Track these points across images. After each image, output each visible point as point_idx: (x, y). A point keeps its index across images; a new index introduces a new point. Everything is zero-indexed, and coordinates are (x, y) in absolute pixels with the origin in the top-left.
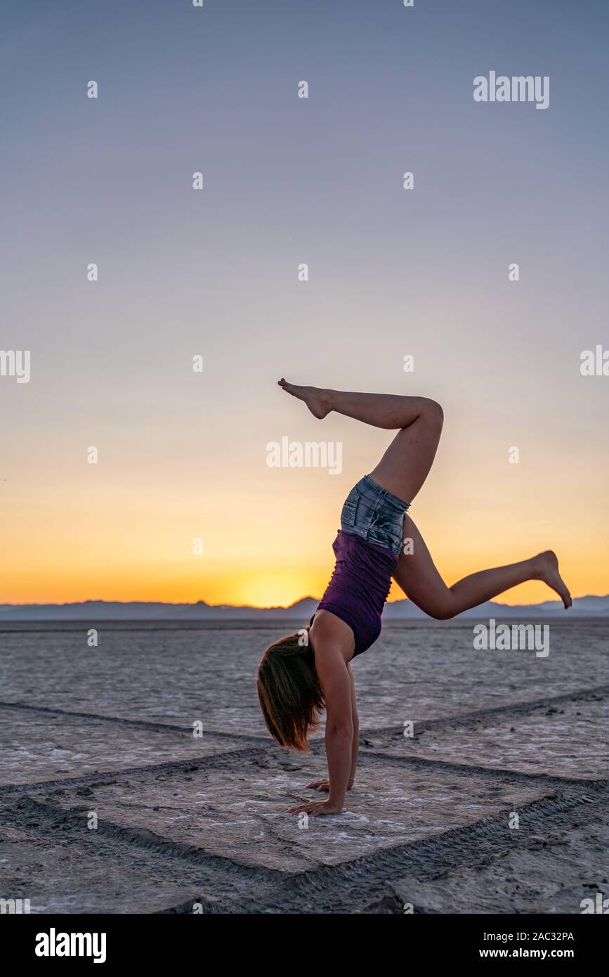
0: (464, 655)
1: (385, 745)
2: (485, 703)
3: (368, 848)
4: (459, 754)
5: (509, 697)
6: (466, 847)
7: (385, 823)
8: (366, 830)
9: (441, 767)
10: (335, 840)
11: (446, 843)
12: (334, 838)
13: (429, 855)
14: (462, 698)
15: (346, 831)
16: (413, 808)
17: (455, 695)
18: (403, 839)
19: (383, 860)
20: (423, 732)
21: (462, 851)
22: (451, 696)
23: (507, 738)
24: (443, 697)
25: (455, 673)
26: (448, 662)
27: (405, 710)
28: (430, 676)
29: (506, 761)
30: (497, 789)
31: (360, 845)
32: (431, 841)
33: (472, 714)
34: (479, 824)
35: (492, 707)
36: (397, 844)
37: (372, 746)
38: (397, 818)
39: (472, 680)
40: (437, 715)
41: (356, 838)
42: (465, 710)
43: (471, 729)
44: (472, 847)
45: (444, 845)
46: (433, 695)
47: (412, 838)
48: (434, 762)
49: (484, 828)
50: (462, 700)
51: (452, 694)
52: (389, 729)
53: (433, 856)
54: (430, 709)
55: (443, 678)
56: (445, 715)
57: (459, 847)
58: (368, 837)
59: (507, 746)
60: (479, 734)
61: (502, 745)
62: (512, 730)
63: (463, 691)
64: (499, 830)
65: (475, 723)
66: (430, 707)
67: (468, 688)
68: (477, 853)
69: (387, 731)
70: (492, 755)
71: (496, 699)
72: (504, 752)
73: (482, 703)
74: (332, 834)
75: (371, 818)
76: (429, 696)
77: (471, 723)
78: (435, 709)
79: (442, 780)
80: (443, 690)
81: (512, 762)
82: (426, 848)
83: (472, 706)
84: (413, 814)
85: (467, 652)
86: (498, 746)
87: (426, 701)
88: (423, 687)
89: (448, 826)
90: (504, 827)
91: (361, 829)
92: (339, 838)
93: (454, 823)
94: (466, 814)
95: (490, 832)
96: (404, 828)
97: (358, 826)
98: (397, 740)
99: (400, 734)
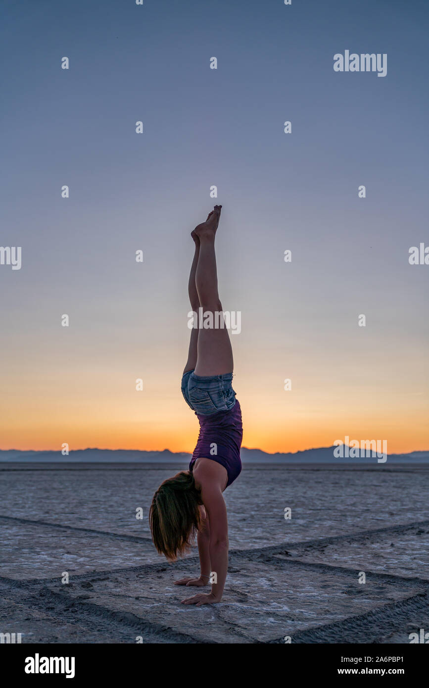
0: (355, 490)
1: (300, 555)
2: (372, 525)
3: (290, 630)
4: (354, 562)
5: (389, 521)
6: (360, 630)
7: (302, 612)
8: (288, 616)
9: (341, 572)
10: (265, 623)
11: (346, 627)
13: (333, 635)
14: (355, 521)
15: (273, 617)
16: (321, 601)
17: (350, 519)
18: (315, 624)
19: (301, 639)
20: (327, 546)
21: (358, 633)
22: (347, 520)
23: (388, 551)
24: (341, 520)
25: (349, 503)
26: (344, 495)
27: (314, 529)
28: (331, 505)
29: (388, 568)
30: (382, 588)
31: (283, 627)
32: (335, 625)
33: (363, 533)
34: (370, 614)
35: (377, 528)
36: (311, 627)
37: (290, 555)
38: (310, 608)
39: (362, 508)
40: (337, 533)
41: (281, 622)
42: (357, 530)
43: (362, 544)
44: (365, 631)
45: (345, 629)
46: (334, 519)
47: (321, 623)
48: (335, 568)
49: (374, 617)
50: (355, 523)
51: (347, 518)
52: (303, 543)
53: (337, 637)
54: (331, 529)
55: (341, 507)
56: (343, 533)
57: (356, 631)
58: (289, 622)
59: (388, 556)
60: (368, 548)
61: (385, 556)
62: (392, 545)
63: (355, 516)
64: (384, 619)
65: (365, 540)
66: (331, 528)
67: (359, 514)
68: (369, 635)
69: (301, 545)
70: (378, 563)
71: (379, 522)
72: (387, 561)
73: (370, 525)
74: (264, 619)
75: (291, 608)
76: (330, 520)
77: (362, 540)
78: (336, 529)
79: (342, 581)
80: (341, 516)
81: (392, 569)
82: (330, 630)
83: (362, 528)
84: (321, 606)
85: (357, 488)
86: (382, 556)
87: (328, 523)
88: (326, 513)
89: (347, 615)
90: (388, 616)
91: (284, 616)
92: (268, 622)
93: (352, 613)
94: (360, 607)
95: (378, 620)
96: (315, 616)
97: (282, 614)
98: (308, 551)
99: (310, 546)
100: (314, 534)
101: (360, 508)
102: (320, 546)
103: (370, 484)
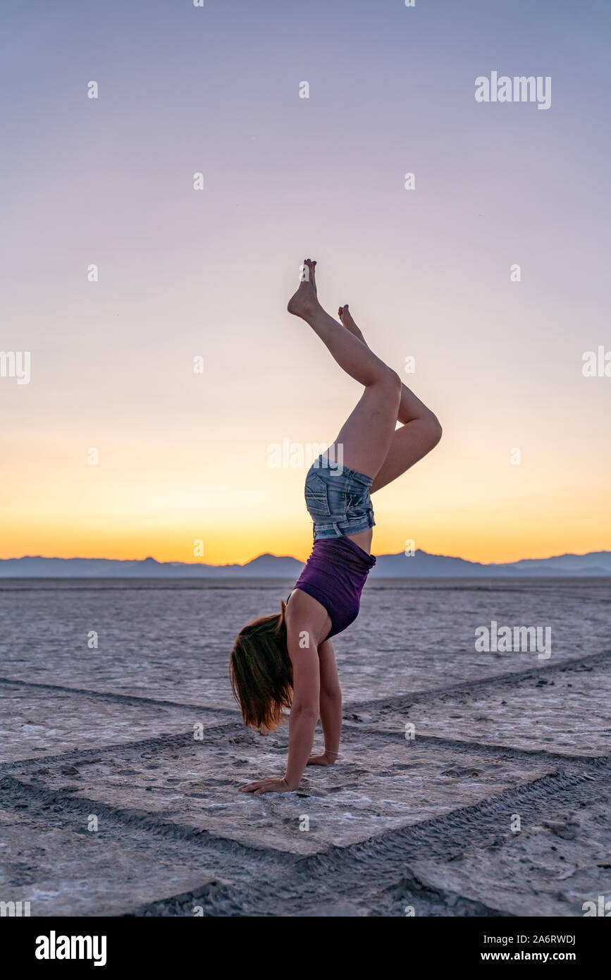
0: (441, 620)
1: (375, 720)
2: (471, 673)
3: (376, 828)
4: (452, 729)
5: (495, 667)
6: (473, 827)
7: (389, 803)
8: (370, 810)
9: (435, 743)
10: (340, 821)
11: (452, 823)
12: (339, 819)
13: (437, 835)
14: (446, 668)
15: (349, 811)
16: (413, 787)
17: (437, 664)
19: (392, 841)
20: (412, 705)
21: (469, 831)
22: (435, 666)
23: (500, 712)
24: (426, 667)
25: (434, 640)
26: (424, 627)
27: (389, 681)
28: (409, 643)
29: (502, 737)
30: (496, 766)
31: (366, 826)
32: (438, 821)
33: (459, 686)
34: (484, 803)
35: (479, 678)
36: (405, 824)
37: (361, 721)
38: (399, 797)
39: (454, 647)
40: (423, 686)
41: (361, 818)
42: (451, 681)
43: (461, 702)
44: (479, 827)
45: (451, 826)
46: (416, 664)
47: (419, 818)
48: (428, 738)
49: (489, 808)
50: (446, 670)
51: (434, 664)
52: (375, 702)
53: (442, 837)
54: (414, 681)
55: (423, 646)
56: (432, 686)
57: (467, 828)
58: (374, 817)
59: (500, 720)
60: (470, 708)
61: (495, 719)
62: (504, 703)
63: (446, 660)
64: (503, 809)
65: (464, 695)
66: (414, 678)
67: (451, 657)
68: (486, 833)
69: (373, 704)
70: (487, 730)
71: (482, 669)
72: (498, 727)
73: (468, 674)
74: (337, 815)
75: (372, 798)
76: (411, 666)
77: (460, 696)
78: (420, 679)
79: (440, 757)
80: (425, 659)
81: (508, 738)
82: (432, 828)
83: (457, 677)
84: (415, 793)
85: (443, 617)
86: (491, 720)
87: (408, 672)
88: (403, 655)
89: (453, 806)
90: (509, 807)
91: (365, 809)
92: (344, 818)
93: (459, 803)
94: (469, 793)
95: (495, 811)
96: (408, 808)
97: (361, 806)
98: (386, 714)
99: (387, 707)
100: (390, 688)
101: (452, 647)
102: (402, 706)
103: (461, 609)
